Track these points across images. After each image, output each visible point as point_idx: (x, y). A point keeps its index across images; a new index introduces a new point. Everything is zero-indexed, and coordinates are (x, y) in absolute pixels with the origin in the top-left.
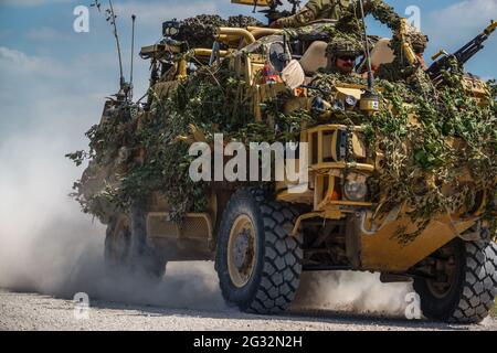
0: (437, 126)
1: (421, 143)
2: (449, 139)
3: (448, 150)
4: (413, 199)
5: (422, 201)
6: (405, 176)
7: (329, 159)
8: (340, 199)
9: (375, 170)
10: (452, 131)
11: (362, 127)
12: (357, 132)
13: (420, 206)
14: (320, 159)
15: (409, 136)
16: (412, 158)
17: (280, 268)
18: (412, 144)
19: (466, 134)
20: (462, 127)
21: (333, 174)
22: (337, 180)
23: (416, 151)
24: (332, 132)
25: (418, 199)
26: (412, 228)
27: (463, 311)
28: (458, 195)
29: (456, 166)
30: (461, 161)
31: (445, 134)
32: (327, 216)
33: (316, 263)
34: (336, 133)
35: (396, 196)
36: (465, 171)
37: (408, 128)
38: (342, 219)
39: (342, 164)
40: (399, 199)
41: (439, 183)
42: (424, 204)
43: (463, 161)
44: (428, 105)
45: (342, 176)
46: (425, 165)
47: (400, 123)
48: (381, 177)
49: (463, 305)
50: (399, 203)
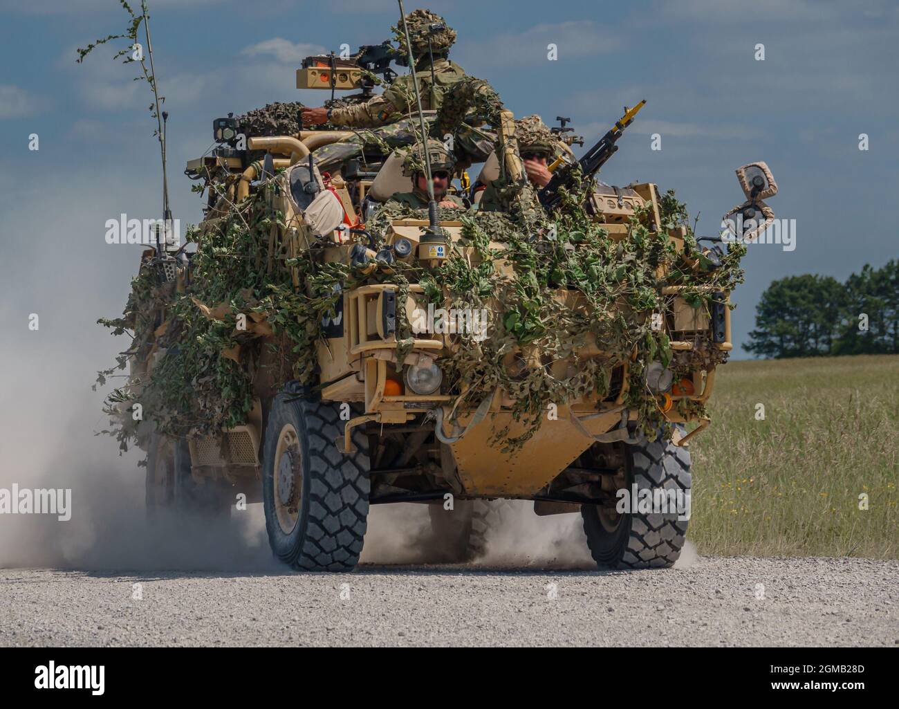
0: (539, 276)
1: (512, 303)
2: (560, 294)
3: (557, 309)
4: (509, 386)
5: (522, 389)
6: (492, 354)
7: (374, 337)
8: (403, 393)
9: (445, 347)
10: (564, 281)
11: (422, 285)
12: (414, 294)
13: (521, 397)
14: (362, 337)
15: (496, 293)
16: (501, 326)
17: (334, 509)
18: (501, 306)
19: (583, 283)
20: (578, 274)
21: (383, 357)
22: (390, 366)
23: (507, 316)
24: (375, 296)
25: (515, 386)
26: (519, 429)
27: (636, 554)
28: (580, 375)
29: (573, 333)
30: (579, 325)
31: (553, 285)
32: (384, 421)
33: (402, 490)
34: (381, 298)
35: (483, 383)
36: (588, 339)
37: (493, 282)
38: (409, 423)
39: (393, 342)
40: (486, 388)
41: (546, 360)
42: (527, 392)
43: (583, 323)
44: (524, 245)
45: (395, 360)
46: (521, 336)
47: (481, 275)
48: (456, 357)
49: (634, 544)
50: (488, 394)
